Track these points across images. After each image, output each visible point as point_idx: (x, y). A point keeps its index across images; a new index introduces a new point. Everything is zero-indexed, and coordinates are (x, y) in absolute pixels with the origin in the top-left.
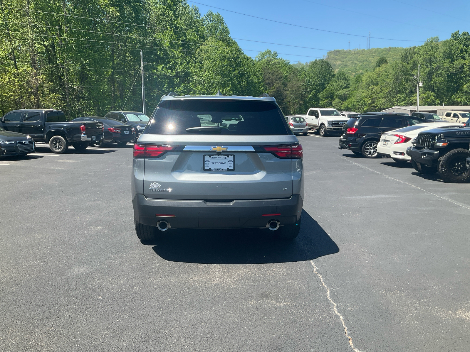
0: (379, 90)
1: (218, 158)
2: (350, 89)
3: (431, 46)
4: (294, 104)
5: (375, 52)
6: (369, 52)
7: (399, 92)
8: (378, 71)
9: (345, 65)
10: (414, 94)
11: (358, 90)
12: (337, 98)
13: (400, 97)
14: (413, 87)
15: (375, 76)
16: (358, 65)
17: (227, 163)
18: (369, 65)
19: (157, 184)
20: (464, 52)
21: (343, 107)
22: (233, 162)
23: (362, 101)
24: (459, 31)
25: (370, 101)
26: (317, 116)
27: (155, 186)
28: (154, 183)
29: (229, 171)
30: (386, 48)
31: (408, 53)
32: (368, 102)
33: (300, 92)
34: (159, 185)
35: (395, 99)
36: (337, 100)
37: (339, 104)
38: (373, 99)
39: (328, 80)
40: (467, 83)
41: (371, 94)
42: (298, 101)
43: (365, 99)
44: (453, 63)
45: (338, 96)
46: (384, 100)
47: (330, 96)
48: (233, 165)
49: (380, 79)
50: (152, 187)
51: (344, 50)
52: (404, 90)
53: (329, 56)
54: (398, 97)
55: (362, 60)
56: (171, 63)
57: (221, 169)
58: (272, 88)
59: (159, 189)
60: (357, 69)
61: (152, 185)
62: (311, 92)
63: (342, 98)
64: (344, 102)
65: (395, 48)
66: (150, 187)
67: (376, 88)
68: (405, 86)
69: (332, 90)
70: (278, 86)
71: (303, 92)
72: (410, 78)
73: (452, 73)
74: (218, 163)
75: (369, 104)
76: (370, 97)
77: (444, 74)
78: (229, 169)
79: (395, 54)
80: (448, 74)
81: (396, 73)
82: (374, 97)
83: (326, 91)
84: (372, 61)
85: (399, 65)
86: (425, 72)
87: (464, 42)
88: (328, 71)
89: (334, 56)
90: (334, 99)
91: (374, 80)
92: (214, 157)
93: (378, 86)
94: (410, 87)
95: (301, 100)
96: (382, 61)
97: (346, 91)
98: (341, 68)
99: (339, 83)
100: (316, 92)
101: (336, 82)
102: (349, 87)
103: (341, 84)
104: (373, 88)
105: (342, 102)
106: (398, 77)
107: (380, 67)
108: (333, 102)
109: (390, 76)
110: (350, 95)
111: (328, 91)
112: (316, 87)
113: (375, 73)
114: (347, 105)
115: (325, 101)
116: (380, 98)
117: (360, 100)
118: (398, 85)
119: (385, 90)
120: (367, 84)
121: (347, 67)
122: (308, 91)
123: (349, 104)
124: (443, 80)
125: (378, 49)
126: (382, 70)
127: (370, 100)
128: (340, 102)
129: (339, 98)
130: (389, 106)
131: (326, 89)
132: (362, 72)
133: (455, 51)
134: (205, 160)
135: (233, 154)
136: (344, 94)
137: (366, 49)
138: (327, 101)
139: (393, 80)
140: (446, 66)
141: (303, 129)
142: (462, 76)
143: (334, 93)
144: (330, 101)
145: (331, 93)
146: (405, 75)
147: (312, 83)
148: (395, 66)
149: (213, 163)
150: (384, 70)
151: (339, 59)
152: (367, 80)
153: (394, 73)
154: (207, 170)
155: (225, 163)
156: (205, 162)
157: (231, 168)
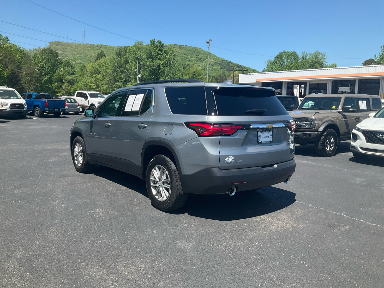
0: (101, 78)
2: (76, 75)
3: (138, 48)
4: (30, 85)
5: (90, 47)
6: (85, 46)
7: (116, 81)
8: (99, 62)
9: (65, 55)
10: (128, 83)
11: (84, 77)
12: (66, 82)
13: (118, 84)
14: (127, 77)
15: (97, 67)
16: (76, 55)
18: (86, 57)
19: (232, 157)
20: (159, 55)
21: (72, 90)
22: (272, 136)
23: (88, 86)
24: (154, 39)
25: (95, 87)
26: (86, 98)
27: (229, 159)
28: (229, 156)
29: (271, 143)
30: (98, 45)
31: (121, 51)
32: (93, 87)
33: (35, 75)
34: (233, 158)
35: (114, 86)
36: (66, 84)
37: (68, 87)
38: (97, 85)
39: (57, 67)
40: (163, 77)
41: (95, 81)
42: (34, 83)
43: (91, 84)
44: (153, 62)
45: (67, 81)
46: (106, 86)
47: (60, 80)
49: (101, 69)
50: (227, 160)
51: (63, 42)
52: (120, 79)
53: (50, 46)
54: (117, 84)
55: (80, 52)
57: (267, 141)
58: (6, 70)
59: (233, 161)
60: (76, 59)
61: (228, 158)
62: (46, 76)
63: (71, 83)
64: (72, 86)
65: (105, 45)
66: (226, 160)
67: (98, 76)
68: (121, 76)
69: (61, 75)
70: (12, 68)
71: (38, 75)
72: (124, 70)
73: (153, 69)
75: (94, 88)
76: (95, 83)
77: (148, 69)
79: (105, 50)
80: (150, 69)
81: (114, 65)
82: (98, 83)
83: (55, 76)
84: (88, 54)
85: (116, 60)
86: (135, 67)
87: (159, 48)
88: (56, 58)
89: (55, 46)
90: (64, 83)
91: (96, 70)
92: (263, 132)
93: (100, 75)
94: (125, 77)
95: (37, 82)
96: (101, 55)
97: (74, 77)
98: (63, 56)
99: (67, 70)
100: (50, 76)
101: (64, 69)
102: (75, 74)
103: (68, 71)
104: (97, 76)
105: (70, 86)
106: (115, 69)
107: (101, 60)
108: (63, 85)
109: (110, 68)
110: (77, 81)
111: (58, 76)
112: (50, 72)
113: (97, 64)
114: (76, 89)
115: (56, 84)
116: (102, 85)
117: (86, 85)
118: (116, 75)
119: (106, 79)
120: (91, 72)
121: (68, 57)
122: (43, 75)
123: (77, 88)
124: (148, 74)
125: (92, 45)
126: (102, 62)
127: (95, 85)
128: (69, 86)
129: (68, 83)
130: (110, 91)
131: (55, 74)
132: (80, 62)
133: (153, 53)
135: (272, 129)
136: (72, 79)
137: (82, 43)
138: (58, 84)
139: (112, 71)
140: (149, 64)
141: (75, 109)
142: (159, 72)
143: (63, 78)
144: (60, 84)
145: (61, 78)
146: (120, 67)
147: (46, 68)
148: (113, 60)
149: (263, 137)
150: (104, 63)
151: (60, 49)
152: (91, 69)
153: (112, 65)
154: (260, 143)
155: (268, 137)
156: (259, 137)
157: (272, 140)
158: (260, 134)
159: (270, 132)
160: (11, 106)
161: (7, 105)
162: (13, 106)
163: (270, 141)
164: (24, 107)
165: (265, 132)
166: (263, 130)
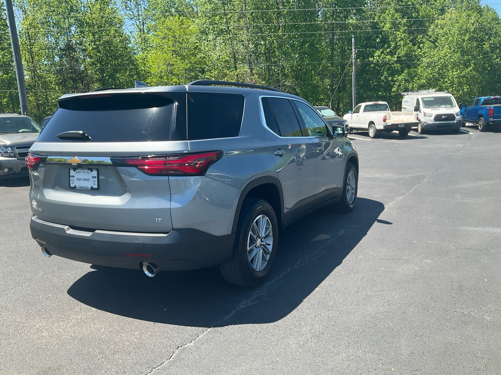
1: (82, 172)
17: (91, 179)
19: (35, 202)
22: (97, 178)
29: (93, 191)
48: (96, 183)
56: (391, 47)
57: (85, 187)
59: (36, 208)
74: (82, 179)
78: (94, 187)
92: (78, 171)
134: (71, 175)
135: (97, 167)
149: (78, 179)
154: (72, 188)
155: (88, 180)
156: (71, 178)
157: (95, 186)
158: (72, 173)
159: (92, 171)
160: (436, 118)
161: (430, 117)
162: (438, 118)
163: (92, 187)
164: (455, 118)
165: (82, 171)
166: (79, 166)
